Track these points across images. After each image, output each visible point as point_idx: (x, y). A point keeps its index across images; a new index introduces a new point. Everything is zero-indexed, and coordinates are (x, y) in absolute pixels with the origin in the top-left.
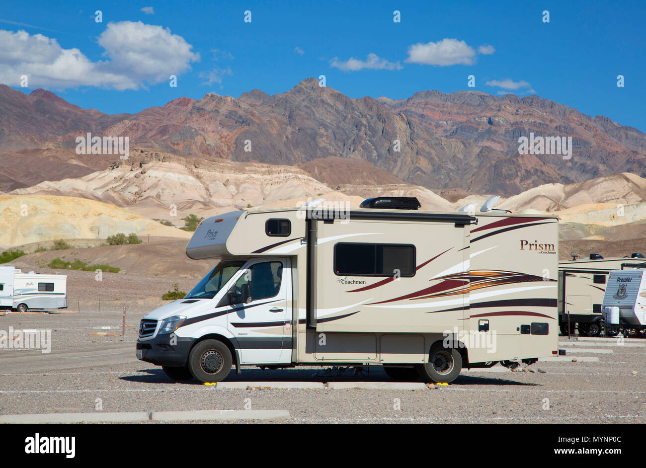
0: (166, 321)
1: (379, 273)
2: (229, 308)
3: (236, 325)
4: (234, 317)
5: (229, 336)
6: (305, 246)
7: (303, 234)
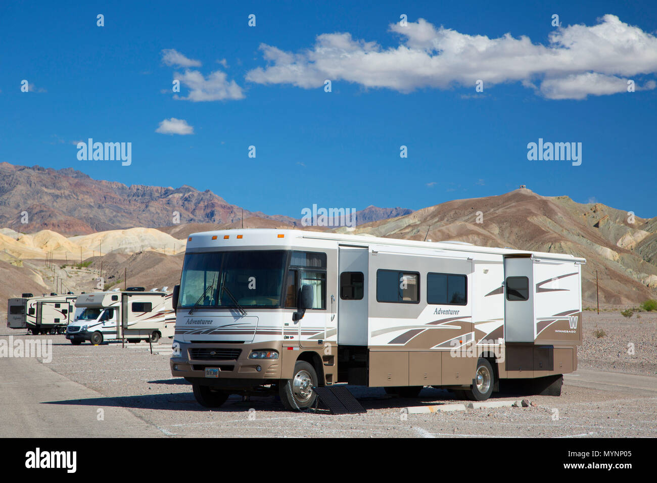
0: (84, 327)
1: (143, 311)
2: (101, 322)
3: (103, 327)
4: (102, 325)
5: (101, 331)
6: (121, 304)
7: (121, 300)
